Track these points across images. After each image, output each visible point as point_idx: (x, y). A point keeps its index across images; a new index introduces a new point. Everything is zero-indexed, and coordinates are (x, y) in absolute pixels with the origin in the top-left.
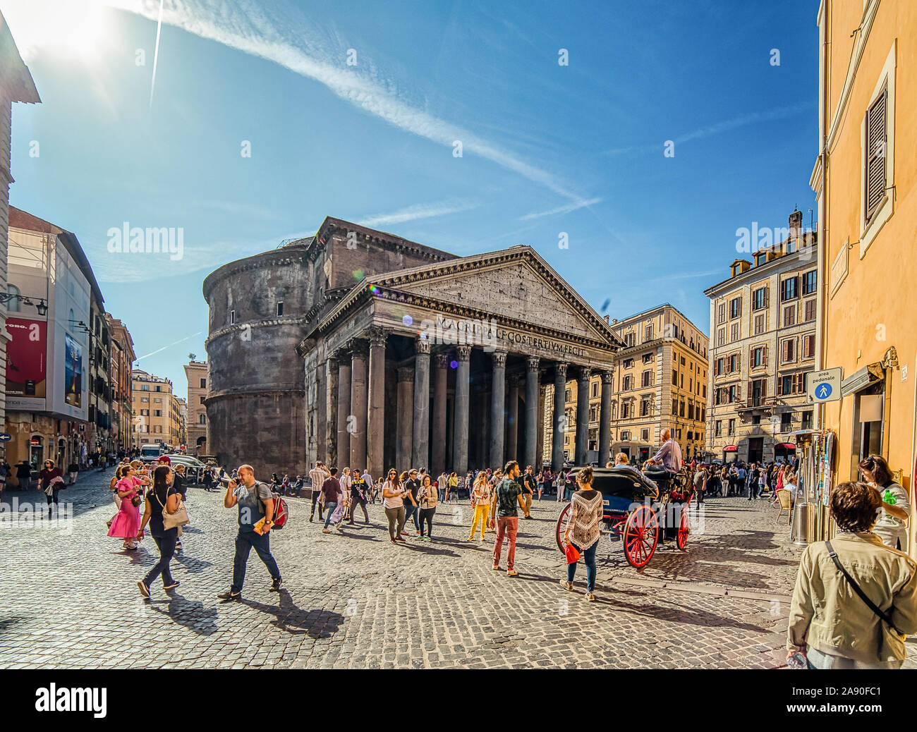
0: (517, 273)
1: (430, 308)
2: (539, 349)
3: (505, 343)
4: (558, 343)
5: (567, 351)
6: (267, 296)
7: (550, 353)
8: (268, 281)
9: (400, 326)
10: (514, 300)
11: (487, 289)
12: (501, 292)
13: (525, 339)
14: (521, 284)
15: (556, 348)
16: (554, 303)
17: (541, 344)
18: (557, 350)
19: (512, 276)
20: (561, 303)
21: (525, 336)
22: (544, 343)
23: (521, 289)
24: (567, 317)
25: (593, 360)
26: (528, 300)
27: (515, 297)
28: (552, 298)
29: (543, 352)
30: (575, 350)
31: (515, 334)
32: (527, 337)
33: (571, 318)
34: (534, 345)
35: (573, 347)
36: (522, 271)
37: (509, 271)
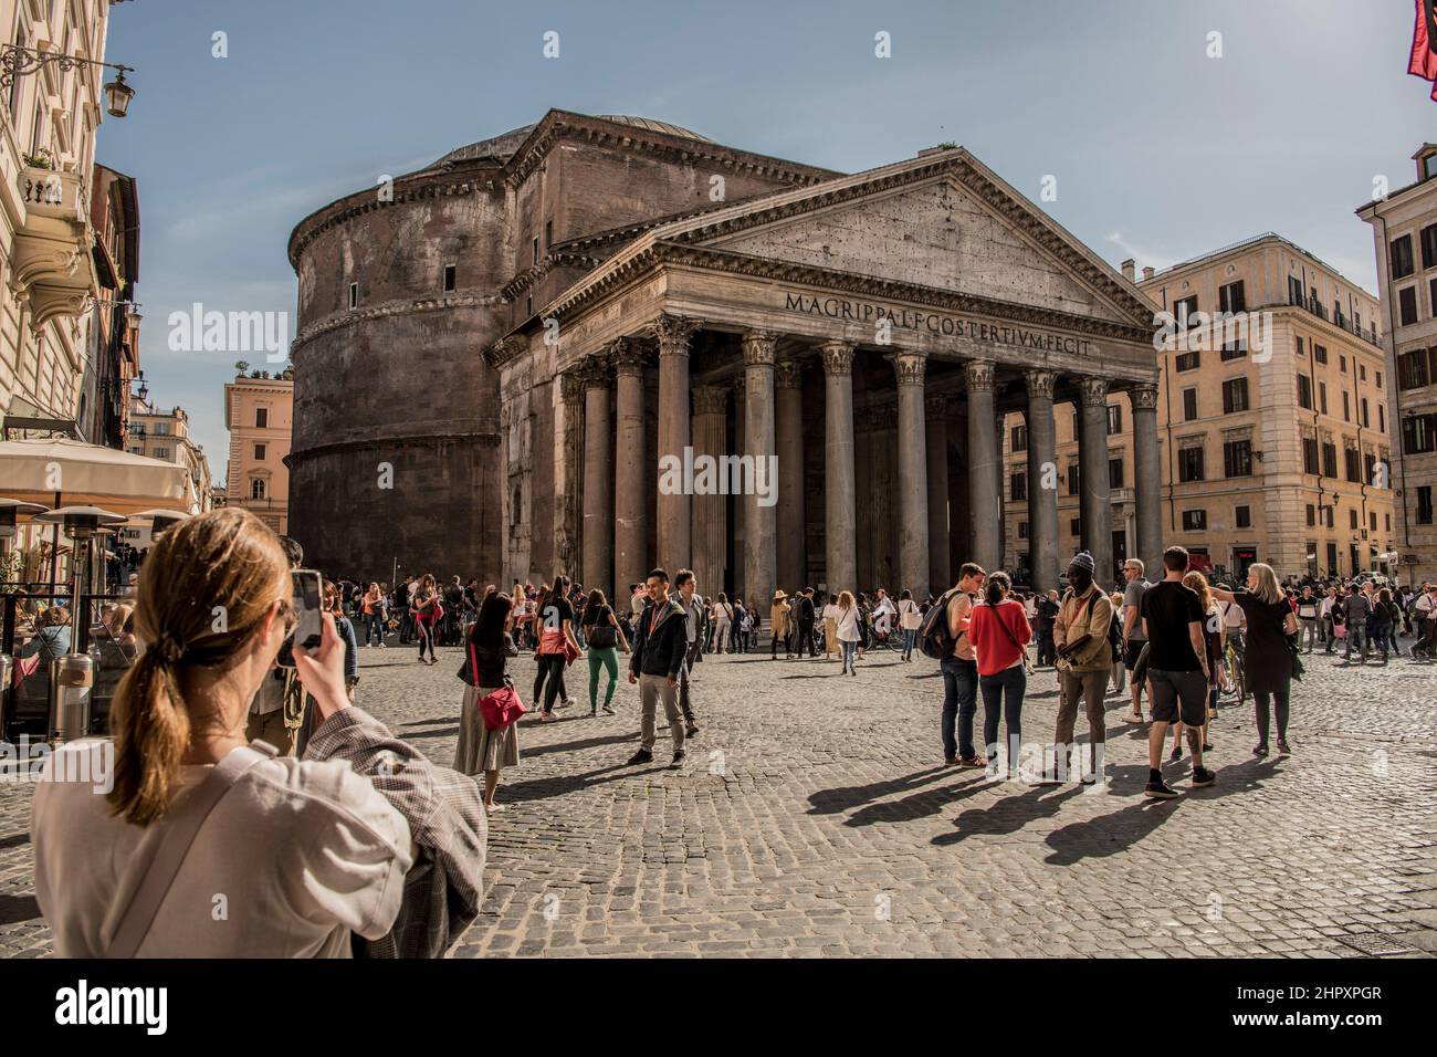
0: (937, 200)
1: (771, 277)
2: (993, 346)
3: (921, 337)
4: (1031, 331)
5: (1053, 347)
6: (423, 255)
7: (1016, 353)
8: (426, 226)
9: (715, 314)
10: (934, 253)
11: (881, 234)
12: (907, 238)
13: (963, 327)
14: (948, 220)
15: (1028, 342)
16: (1018, 253)
17: (996, 334)
18: (1031, 346)
19: (928, 205)
20: (1034, 250)
21: (961, 322)
22: (1003, 332)
23: (950, 230)
24: (1047, 278)
25: (1111, 361)
26: (964, 249)
27: (936, 246)
28: (1012, 243)
29: (1000, 350)
30: (1069, 343)
31: (941, 319)
32: (965, 322)
33: (1057, 279)
34: (982, 338)
35: (1065, 337)
36: (948, 195)
37: (922, 196)
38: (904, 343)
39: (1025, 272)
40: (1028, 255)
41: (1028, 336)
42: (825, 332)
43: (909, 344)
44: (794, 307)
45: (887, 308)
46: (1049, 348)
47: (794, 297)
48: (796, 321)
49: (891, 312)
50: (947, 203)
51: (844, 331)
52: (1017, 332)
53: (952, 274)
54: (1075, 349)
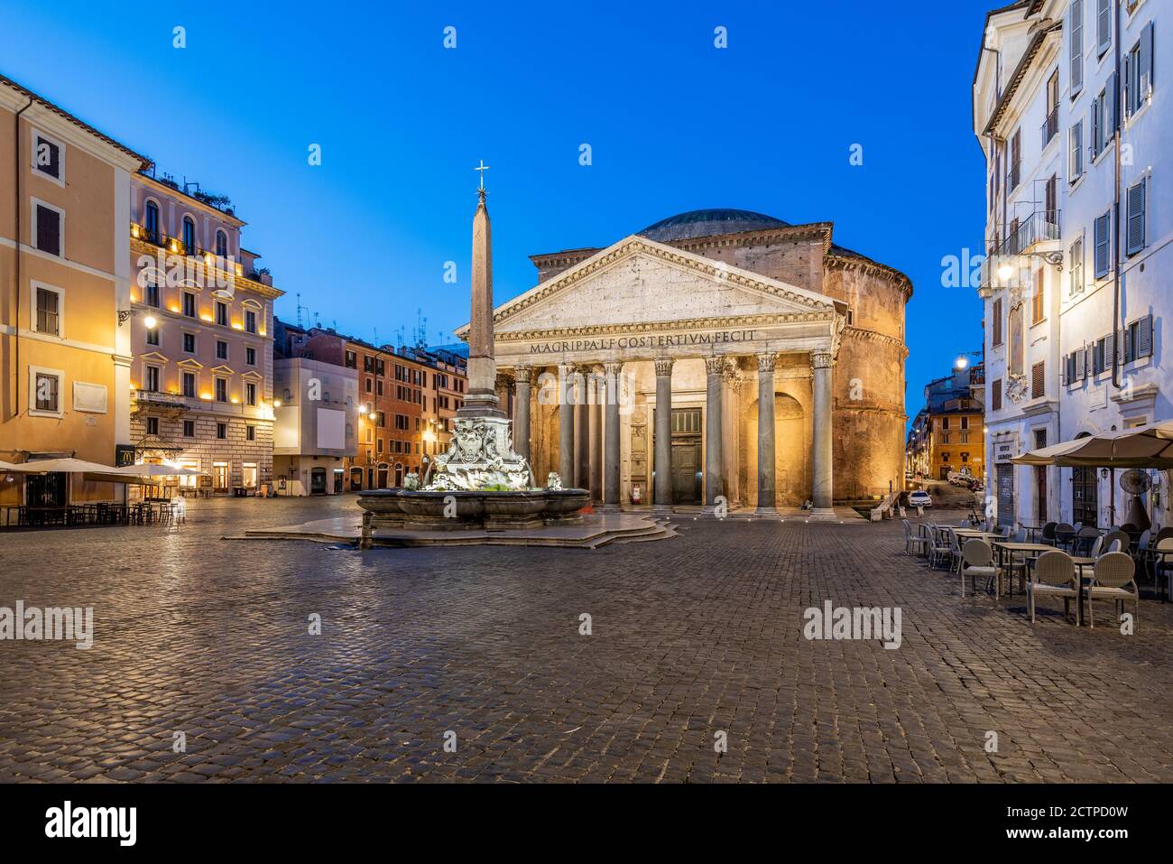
0: (629, 269)
2: (666, 348)
3: (613, 353)
5: (722, 339)
10: (625, 301)
11: (588, 300)
12: (606, 298)
13: (645, 341)
14: (636, 279)
15: (698, 340)
16: (692, 285)
17: (671, 340)
18: (701, 342)
19: (622, 274)
20: (706, 280)
22: (677, 338)
23: (635, 285)
24: (717, 295)
25: (775, 340)
26: (647, 294)
27: (626, 297)
28: (688, 279)
29: (675, 349)
30: (735, 334)
31: (628, 339)
32: (647, 338)
33: (726, 294)
34: (660, 344)
35: (732, 331)
36: (638, 263)
37: (618, 270)
38: (602, 358)
39: (698, 295)
40: (701, 283)
41: (699, 336)
43: (605, 357)
44: (535, 350)
45: (590, 340)
46: (716, 341)
47: (535, 346)
48: (535, 358)
49: (594, 342)
50: (636, 268)
52: (688, 336)
53: (638, 311)
54: (742, 338)
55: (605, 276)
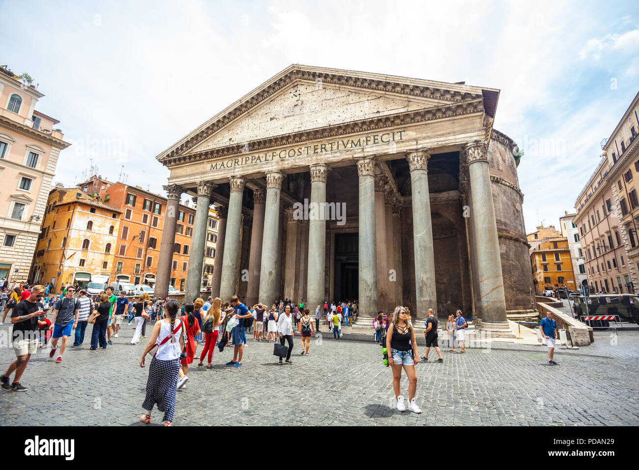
0: (292, 95)
1: (202, 160)
2: (321, 155)
4: (352, 138)
5: (372, 141)
7: (338, 154)
10: (287, 120)
11: (258, 122)
12: (271, 119)
13: (302, 150)
14: (298, 101)
15: (349, 145)
16: (343, 99)
17: (324, 148)
18: (352, 147)
19: (286, 100)
20: (357, 93)
21: (301, 148)
22: (330, 145)
23: (296, 106)
24: (367, 104)
25: (424, 138)
26: (305, 111)
27: (288, 116)
28: (340, 95)
29: (328, 156)
30: (384, 137)
31: (288, 151)
32: (303, 148)
33: (374, 102)
34: (315, 153)
35: (381, 134)
36: (298, 89)
37: (283, 97)
38: (264, 169)
39: (349, 107)
40: (352, 96)
41: (350, 142)
42: (225, 175)
43: (267, 169)
44: (214, 169)
45: (257, 156)
46: (367, 144)
47: (214, 164)
48: (213, 174)
49: (259, 156)
50: (297, 94)
51: (234, 172)
52: (340, 142)
53: (297, 126)
54: (391, 139)
55: (271, 102)
